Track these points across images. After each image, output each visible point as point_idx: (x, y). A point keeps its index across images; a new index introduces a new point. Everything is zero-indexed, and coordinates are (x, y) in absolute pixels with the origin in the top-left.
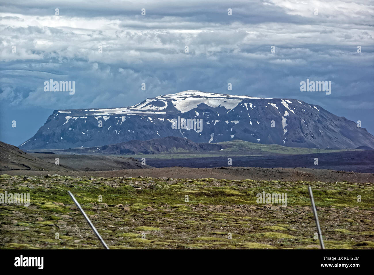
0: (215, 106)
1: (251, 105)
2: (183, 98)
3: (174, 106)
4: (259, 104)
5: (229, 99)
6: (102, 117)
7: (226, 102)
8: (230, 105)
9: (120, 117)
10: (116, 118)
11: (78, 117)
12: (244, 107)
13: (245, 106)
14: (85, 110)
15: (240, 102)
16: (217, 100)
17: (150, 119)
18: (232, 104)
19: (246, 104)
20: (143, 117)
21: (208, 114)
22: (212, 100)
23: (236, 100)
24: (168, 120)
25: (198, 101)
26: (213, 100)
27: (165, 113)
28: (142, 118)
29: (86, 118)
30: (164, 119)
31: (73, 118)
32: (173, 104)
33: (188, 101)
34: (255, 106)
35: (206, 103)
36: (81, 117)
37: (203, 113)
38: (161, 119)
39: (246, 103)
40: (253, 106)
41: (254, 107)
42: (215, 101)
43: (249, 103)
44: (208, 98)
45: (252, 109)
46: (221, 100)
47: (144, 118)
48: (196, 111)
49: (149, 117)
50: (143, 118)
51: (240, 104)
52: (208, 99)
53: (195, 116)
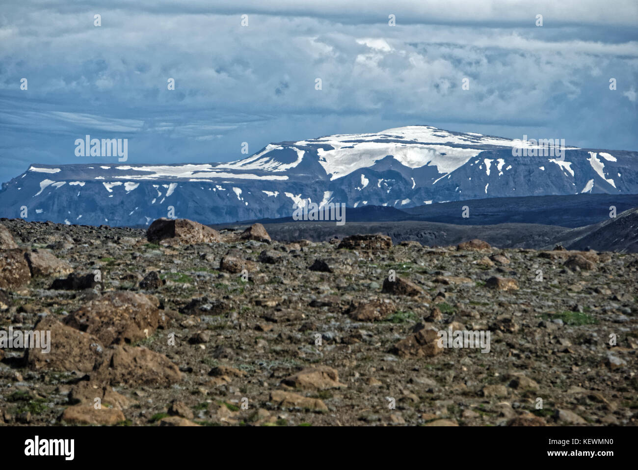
0: (419, 163)
1: (501, 162)
2: (351, 144)
3: (320, 162)
4: (522, 162)
5: (455, 149)
6: (123, 185)
7: (443, 154)
8: (450, 163)
9: (165, 186)
10: (154, 186)
11: (65, 183)
12: (481, 167)
13: (484, 166)
14: (103, 167)
15: (475, 156)
16: (427, 148)
17: (238, 191)
18: (456, 159)
19: (488, 162)
20: (217, 186)
21: (390, 184)
22: (415, 149)
23: (469, 150)
24: (289, 195)
25: (381, 152)
26: (418, 150)
27: (286, 178)
28: (214, 189)
29: (82, 184)
30: (276, 193)
31: (53, 185)
32: (319, 157)
33: (359, 150)
34: (510, 167)
35: (398, 157)
36: (71, 184)
37: (380, 181)
38: (270, 194)
39: (490, 158)
40: (504, 167)
41: (507, 169)
42: (422, 153)
43: (495, 159)
44: (408, 145)
45: (502, 173)
46: (435, 150)
47: (220, 189)
48: (363, 176)
49: (235, 187)
50: (217, 189)
51: (473, 160)
52: (405, 148)
53: (359, 188)
